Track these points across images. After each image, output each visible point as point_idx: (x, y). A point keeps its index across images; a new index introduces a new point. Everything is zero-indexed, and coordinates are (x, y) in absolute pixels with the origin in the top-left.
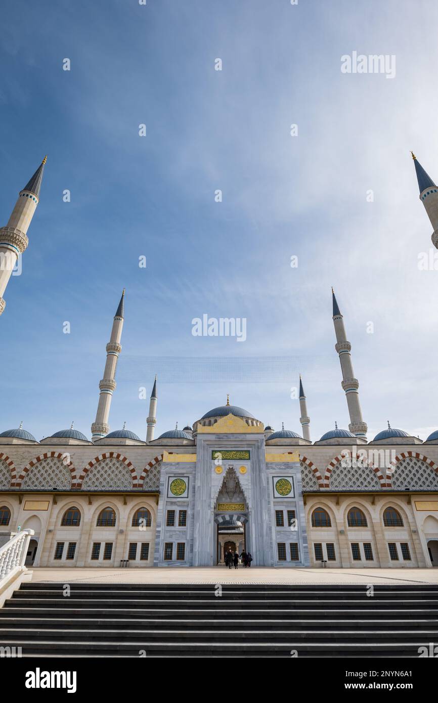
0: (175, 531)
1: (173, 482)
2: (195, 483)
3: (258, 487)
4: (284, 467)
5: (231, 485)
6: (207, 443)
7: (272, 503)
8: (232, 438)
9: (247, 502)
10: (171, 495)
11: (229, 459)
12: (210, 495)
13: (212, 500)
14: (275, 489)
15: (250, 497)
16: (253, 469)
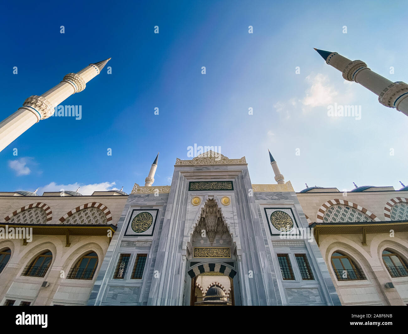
0: (123, 287)
1: (138, 216)
2: (164, 216)
3: (247, 220)
4: (277, 198)
5: (211, 222)
6: (185, 174)
7: (270, 245)
8: (212, 169)
9: (234, 241)
10: (130, 231)
11: (209, 190)
12: (183, 231)
13: (185, 238)
14: (270, 223)
15: (238, 233)
16: (238, 200)
